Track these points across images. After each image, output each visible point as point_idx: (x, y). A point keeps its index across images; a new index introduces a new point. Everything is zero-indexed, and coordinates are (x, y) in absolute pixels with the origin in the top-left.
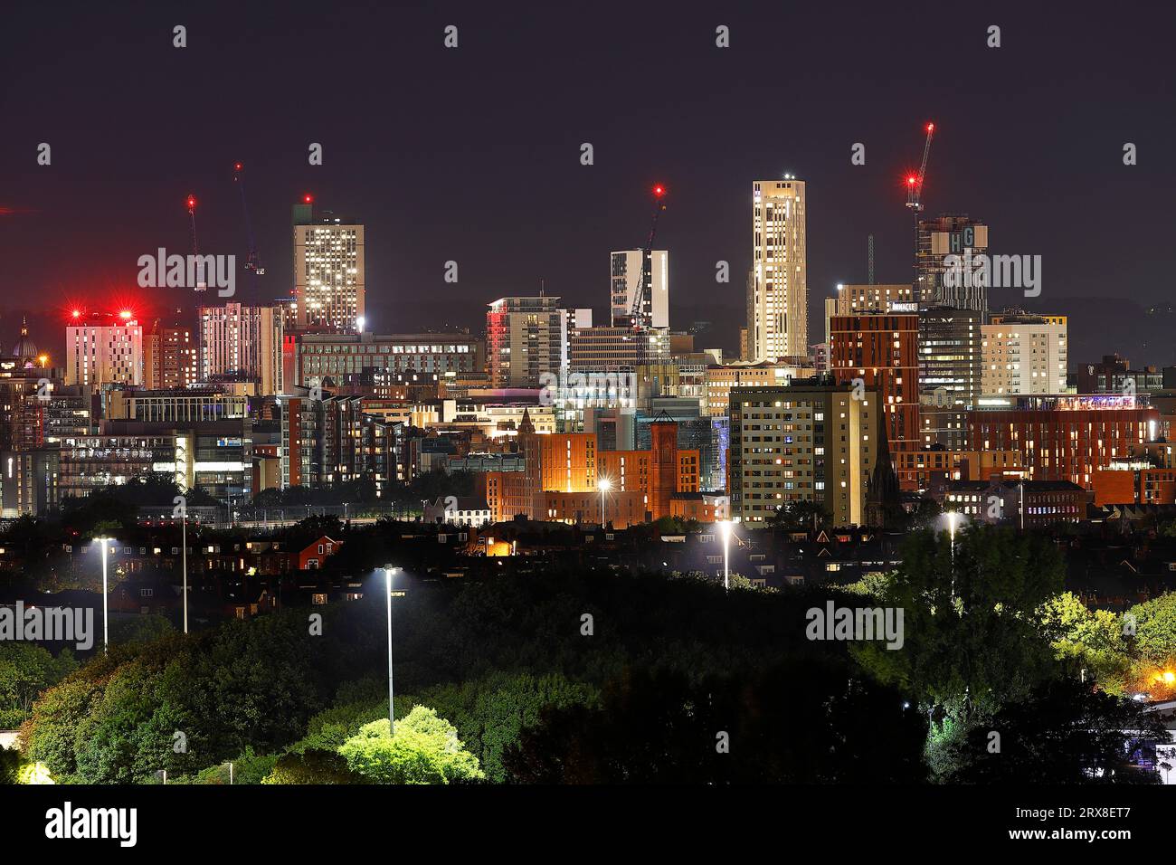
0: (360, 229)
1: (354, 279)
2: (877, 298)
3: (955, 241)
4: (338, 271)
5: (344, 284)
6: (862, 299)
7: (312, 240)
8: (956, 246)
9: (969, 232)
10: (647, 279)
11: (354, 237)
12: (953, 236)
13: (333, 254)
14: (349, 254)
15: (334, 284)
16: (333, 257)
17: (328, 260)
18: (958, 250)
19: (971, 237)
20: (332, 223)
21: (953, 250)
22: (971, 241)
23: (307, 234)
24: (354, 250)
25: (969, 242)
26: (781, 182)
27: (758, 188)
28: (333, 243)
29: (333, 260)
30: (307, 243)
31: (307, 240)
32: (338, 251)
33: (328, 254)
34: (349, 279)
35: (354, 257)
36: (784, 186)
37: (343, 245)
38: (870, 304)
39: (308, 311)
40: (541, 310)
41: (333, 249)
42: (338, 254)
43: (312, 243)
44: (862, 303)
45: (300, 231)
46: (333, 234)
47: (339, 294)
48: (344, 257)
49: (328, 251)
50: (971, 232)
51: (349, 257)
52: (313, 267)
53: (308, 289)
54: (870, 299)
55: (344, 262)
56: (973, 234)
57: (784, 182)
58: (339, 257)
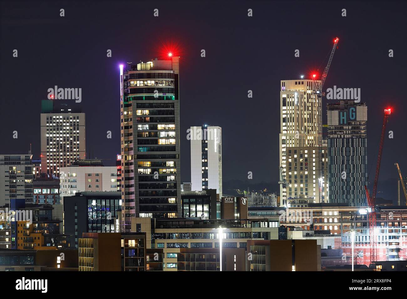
0: (82, 115)
1: (78, 148)
2: (306, 156)
3: (343, 116)
4: (68, 142)
5: (71, 151)
7: (51, 123)
8: (343, 120)
9: (352, 110)
11: (78, 121)
12: (341, 113)
13: (64, 131)
14: (75, 132)
15: (65, 150)
16: (64, 133)
17: (61, 135)
18: (345, 123)
19: (354, 114)
20: (66, 112)
21: (341, 123)
22: (354, 116)
23: (48, 119)
24: (78, 129)
25: (352, 117)
26: (298, 81)
27: (284, 85)
28: (64, 124)
29: (65, 135)
30: (48, 125)
31: (48, 123)
32: (68, 130)
33: (61, 132)
34: (75, 148)
35: (78, 133)
36: (299, 84)
37: (71, 126)
38: (301, 160)
39: (48, 168)
40: (19, 164)
41: (64, 128)
42: (68, 131)
43: (51, 125)
45: (44, 117)
46: (64, 119)
47: (68, 157)
48: (71, 133)
49: (61, 130)
50: (354, 111)
51: (75, 133)
52: (51, 141)
53: (48, 154)
54: (301, 156)
55: (71, 137)
56: (355, 112)
58: (68, 133)
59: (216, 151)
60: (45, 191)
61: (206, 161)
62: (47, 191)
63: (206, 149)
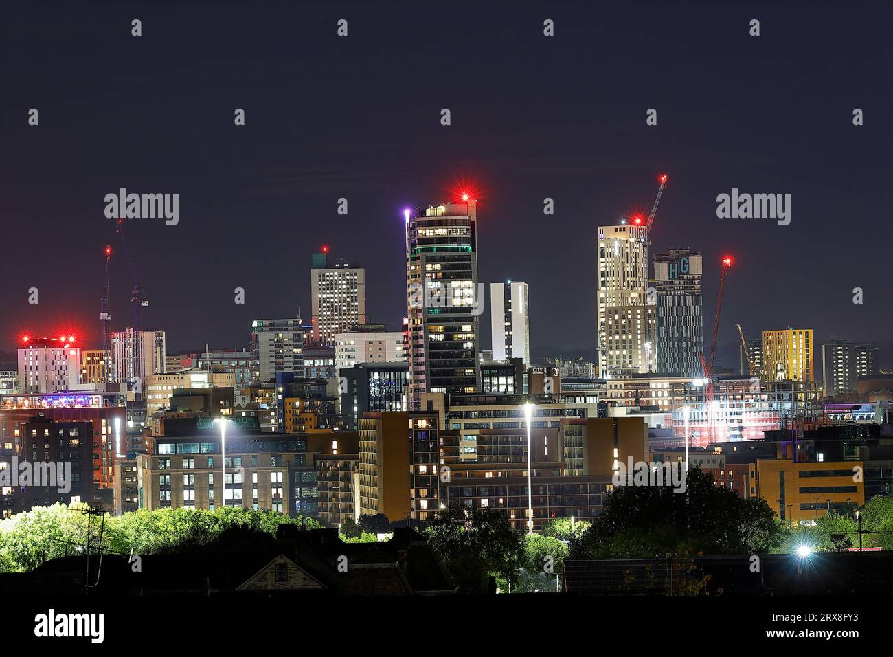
0: (361, 271)
1: (356, 310)
2: (630, 317)
3: (673, 269)
4: (344, 304)
5: (349, 314)
6: (617, 317)
7: (324, 280)
8: (673, 273)
9: (684, 261)
10: (508, 306)
11: (356, 278)
12: (671, 265)
13: (340, 291)
14: (352, 291)
15: (340, 314)
16: (340, 293)
17: (336, 296)
18: (676, 277)
19: (686, 266)
20: (342, 267)
21: (671, 277)
22: (687, 269)
23: (320, 276)
24: (356, 288)
25: (684, 269)
26: (618, 227)
27: (602, 232)
28: (340, 282)
29: (340, 295)
30: (320, 283)
31: (320, 280)
32: (344, 289)
33: (336, 291)
34: (352, 310)
35: (356, 293)
36: (620, 230)
37: (348, 284)
38: (624, 322)
39: (321, 335)
40: (286, 330)
41: (340, 287)
42: (344, 291)
43: (324, 283)
44: (617, 321)
45: (315, 273)
46: (340, 276)
47: (345, 322)
48: (348, 293)
49: (336, 289)
50: (687, 262)
51: (352, 293)
52: (324, 302)
53: (320, 318)
54: (624, 317)
55: (348, 297)
56: (688, 264)
57: (620, 227)
58: (344, 293)
59: (521, 312)
60: (317, 363)
61: (510, 324)
62: (320, 363)
63: (510, 310)
